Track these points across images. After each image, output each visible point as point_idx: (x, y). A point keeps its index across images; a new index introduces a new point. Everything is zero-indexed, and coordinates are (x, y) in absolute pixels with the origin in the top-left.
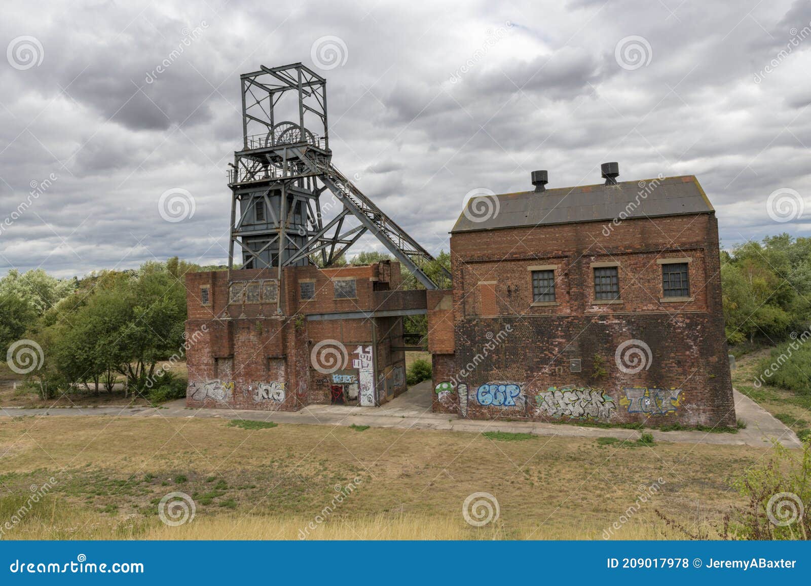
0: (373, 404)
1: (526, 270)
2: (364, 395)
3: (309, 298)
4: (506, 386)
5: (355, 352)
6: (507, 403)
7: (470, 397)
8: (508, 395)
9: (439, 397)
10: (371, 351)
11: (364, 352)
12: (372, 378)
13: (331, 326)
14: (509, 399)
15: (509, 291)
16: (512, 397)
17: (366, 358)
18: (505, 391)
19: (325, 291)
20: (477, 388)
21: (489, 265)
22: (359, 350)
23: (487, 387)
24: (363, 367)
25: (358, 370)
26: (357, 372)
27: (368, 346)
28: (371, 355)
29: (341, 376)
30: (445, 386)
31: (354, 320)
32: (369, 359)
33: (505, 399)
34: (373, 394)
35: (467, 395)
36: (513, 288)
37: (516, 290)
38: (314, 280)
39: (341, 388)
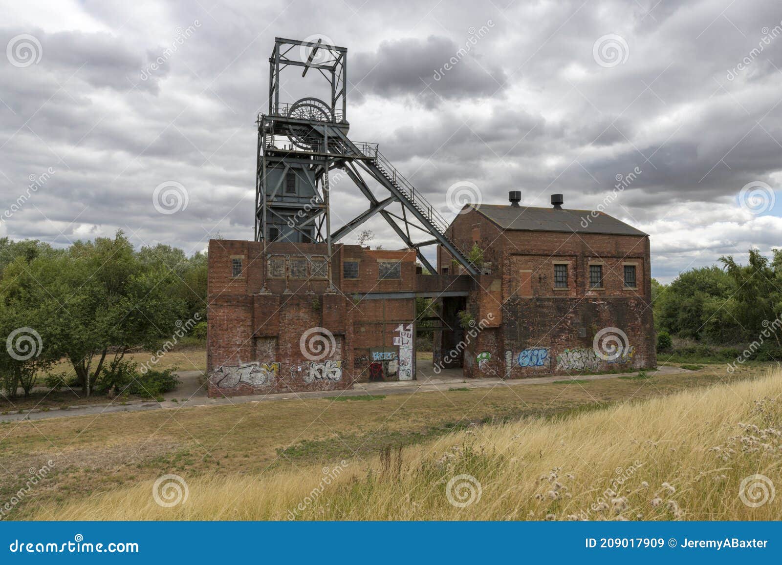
0: (411, 378)
1: (551, 264)
2: (403, 370)
3: (353, 277)
4: (538, 350)
5: (396, 330)
6: (538, 364)
7: (513, 361)
8: (540, 357)
9: (480, 365)
10: (412, 329)
11: (405, 329)
12: (411, 354)
13: (373, 304)
14: (540, 360)
15: (540, 278)
16: (542, 359)
17: (406, 335)
18: (537, 355)
19: (369, 271)
20: (519, 354)
21: (528, 258)
22: (401, 328)
23: (525, 352)
24: (403, 344)
25: (398, 347)
26: (397, 349)
27: (409, 324)
28: (411, 332)
29: (381, 354)
30: (484, 355)
31: (397, 300)
32: (409, 336)
33: (538, 361)
34: (411, 369)
36: (542, 276)
37: (545, 278)
38: (358, 260)
39: (381, 365)
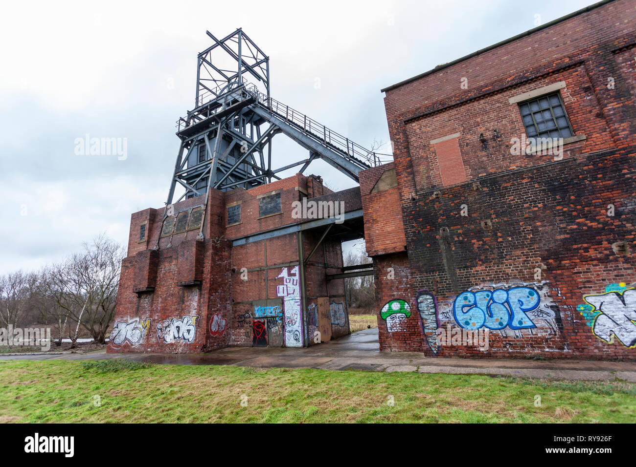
0: (300, 344)
2: (290, 332)
3: (236, 221)
4: (507, 290)
5: (280, 276)
6: (515, 323)
7: (440, 317)
8: (516, 307)
9: (389, 325)
10: (297, 273)
11: (290, 275)
12: (299, 308)
13: (255, 248)
14: (519, 315)
15: (484, 141)
16: (525, 311)
17: (291, 282)
18: (507, 301)
19: (250, 212)
20: (451, 301)
22: (284, 273)
23: (469, 295)
24: (288, 294)
25: (282, 298)
26: (282, 301)
27: (294, 267)
28: (297, 278)
29: (263, 308)
30: (396, 306)
31: (278, 238)
32: (295, 283)
33: (511, 316)
34: (300, 329)
35: (436, 313)
36: (489, 135)
37: (496, 137)
38: (240, 202)
39: (264, 323)
